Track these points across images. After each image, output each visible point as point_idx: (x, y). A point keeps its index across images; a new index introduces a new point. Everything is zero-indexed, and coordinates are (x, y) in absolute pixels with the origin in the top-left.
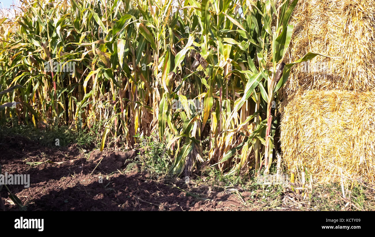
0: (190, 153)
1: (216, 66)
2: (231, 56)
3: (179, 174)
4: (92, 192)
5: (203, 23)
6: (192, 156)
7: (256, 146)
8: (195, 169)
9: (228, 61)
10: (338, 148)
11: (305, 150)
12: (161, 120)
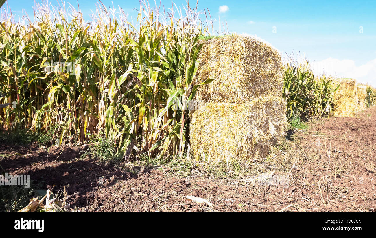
0: (129, 145)
1: (148, 85)
2: (158, 79)
3: (121, 159)
4: (60, 171)
5: (140, 56)
6: (131, 147)
7: (174, 139)
8: (132, 155)
9: (156, 82)
10: (225, 139)
11: (205, 141)
12: (108, 123)
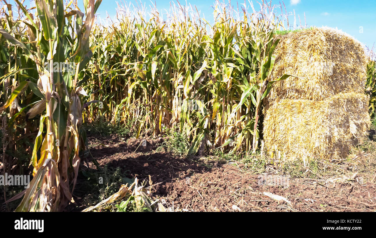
0: (203, 140)
1: (222, 81)
2: (232, 76)
3: (195, 153)
4: (140, 162)
5: (214, 53)
7: (247, 136)
8: (205, 150)
9: (230, 79)
10: (302, 137)
11: (280, 139)
12: (182, 117)
